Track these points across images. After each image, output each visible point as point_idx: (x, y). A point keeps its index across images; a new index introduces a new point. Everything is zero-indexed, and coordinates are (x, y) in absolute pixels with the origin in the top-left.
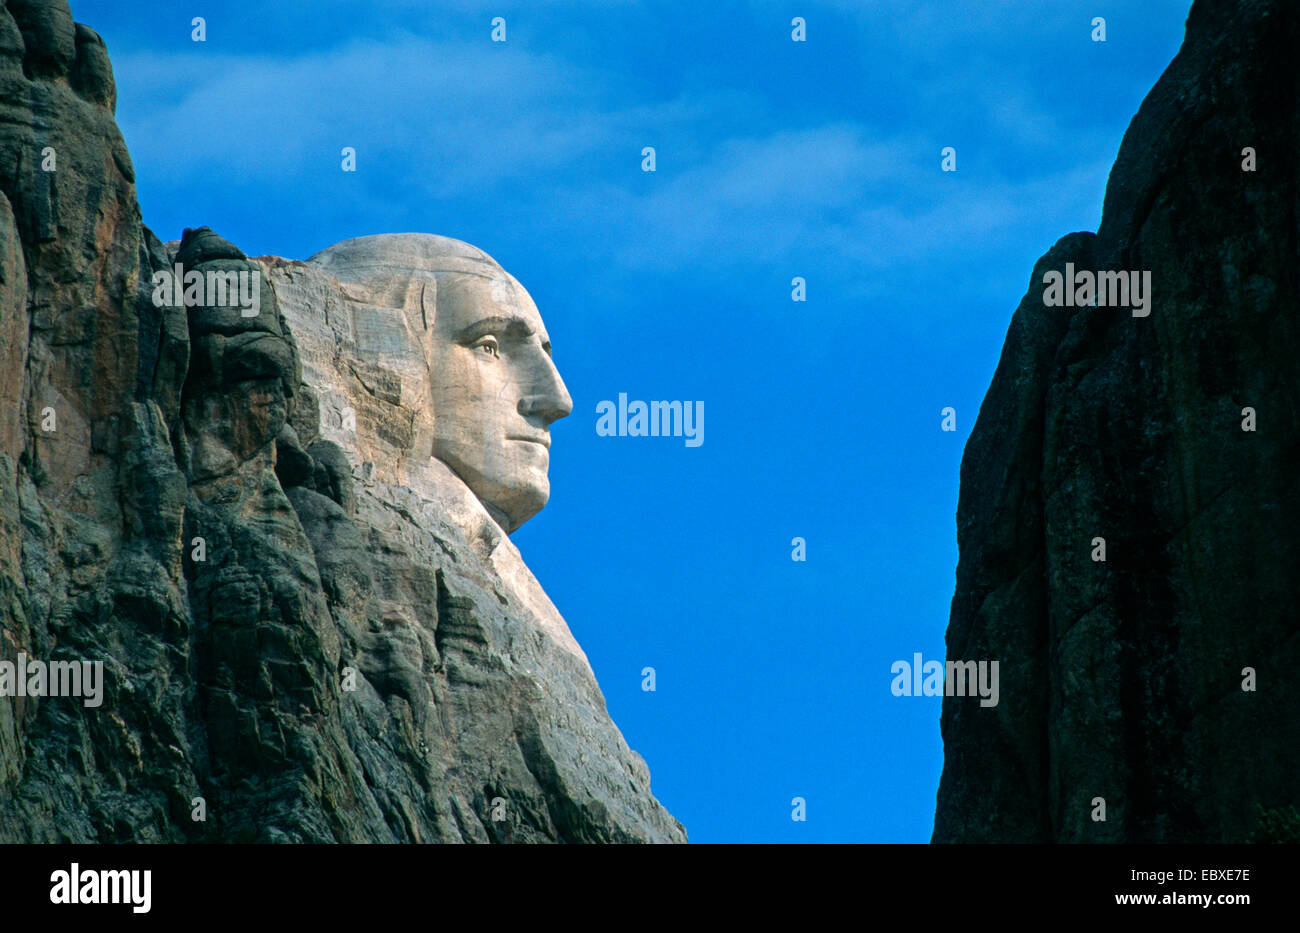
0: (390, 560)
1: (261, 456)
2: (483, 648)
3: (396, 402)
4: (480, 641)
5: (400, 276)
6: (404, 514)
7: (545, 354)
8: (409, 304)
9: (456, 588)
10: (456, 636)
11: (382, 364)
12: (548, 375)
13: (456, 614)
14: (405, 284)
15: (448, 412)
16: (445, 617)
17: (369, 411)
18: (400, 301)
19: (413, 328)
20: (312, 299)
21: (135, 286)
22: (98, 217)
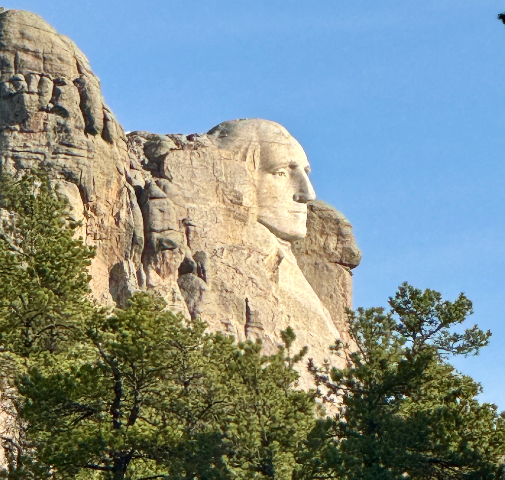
0: (228, 295)
1: (171, 276)
2: (263, 331)
3: (241, 204)
4: (261, 329)
5: (245, 146)
6: (236, 270)
7: (305, 175)
8: (248, 159)
9: (253, 306)
10: (253, 327)
11: (236, 188)
12: (305, 185)
13: (252, 318)
14: (247, 150)
15: (263, 204)
16: (248, 319)
17: (229, 210)
18: (244, 158)
19: (250, 170)
20: (208, 163)
21: (124, 217)
22: (110, 190)
